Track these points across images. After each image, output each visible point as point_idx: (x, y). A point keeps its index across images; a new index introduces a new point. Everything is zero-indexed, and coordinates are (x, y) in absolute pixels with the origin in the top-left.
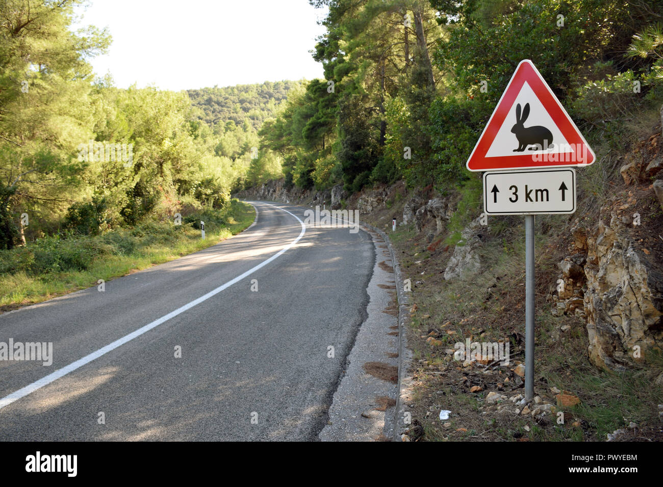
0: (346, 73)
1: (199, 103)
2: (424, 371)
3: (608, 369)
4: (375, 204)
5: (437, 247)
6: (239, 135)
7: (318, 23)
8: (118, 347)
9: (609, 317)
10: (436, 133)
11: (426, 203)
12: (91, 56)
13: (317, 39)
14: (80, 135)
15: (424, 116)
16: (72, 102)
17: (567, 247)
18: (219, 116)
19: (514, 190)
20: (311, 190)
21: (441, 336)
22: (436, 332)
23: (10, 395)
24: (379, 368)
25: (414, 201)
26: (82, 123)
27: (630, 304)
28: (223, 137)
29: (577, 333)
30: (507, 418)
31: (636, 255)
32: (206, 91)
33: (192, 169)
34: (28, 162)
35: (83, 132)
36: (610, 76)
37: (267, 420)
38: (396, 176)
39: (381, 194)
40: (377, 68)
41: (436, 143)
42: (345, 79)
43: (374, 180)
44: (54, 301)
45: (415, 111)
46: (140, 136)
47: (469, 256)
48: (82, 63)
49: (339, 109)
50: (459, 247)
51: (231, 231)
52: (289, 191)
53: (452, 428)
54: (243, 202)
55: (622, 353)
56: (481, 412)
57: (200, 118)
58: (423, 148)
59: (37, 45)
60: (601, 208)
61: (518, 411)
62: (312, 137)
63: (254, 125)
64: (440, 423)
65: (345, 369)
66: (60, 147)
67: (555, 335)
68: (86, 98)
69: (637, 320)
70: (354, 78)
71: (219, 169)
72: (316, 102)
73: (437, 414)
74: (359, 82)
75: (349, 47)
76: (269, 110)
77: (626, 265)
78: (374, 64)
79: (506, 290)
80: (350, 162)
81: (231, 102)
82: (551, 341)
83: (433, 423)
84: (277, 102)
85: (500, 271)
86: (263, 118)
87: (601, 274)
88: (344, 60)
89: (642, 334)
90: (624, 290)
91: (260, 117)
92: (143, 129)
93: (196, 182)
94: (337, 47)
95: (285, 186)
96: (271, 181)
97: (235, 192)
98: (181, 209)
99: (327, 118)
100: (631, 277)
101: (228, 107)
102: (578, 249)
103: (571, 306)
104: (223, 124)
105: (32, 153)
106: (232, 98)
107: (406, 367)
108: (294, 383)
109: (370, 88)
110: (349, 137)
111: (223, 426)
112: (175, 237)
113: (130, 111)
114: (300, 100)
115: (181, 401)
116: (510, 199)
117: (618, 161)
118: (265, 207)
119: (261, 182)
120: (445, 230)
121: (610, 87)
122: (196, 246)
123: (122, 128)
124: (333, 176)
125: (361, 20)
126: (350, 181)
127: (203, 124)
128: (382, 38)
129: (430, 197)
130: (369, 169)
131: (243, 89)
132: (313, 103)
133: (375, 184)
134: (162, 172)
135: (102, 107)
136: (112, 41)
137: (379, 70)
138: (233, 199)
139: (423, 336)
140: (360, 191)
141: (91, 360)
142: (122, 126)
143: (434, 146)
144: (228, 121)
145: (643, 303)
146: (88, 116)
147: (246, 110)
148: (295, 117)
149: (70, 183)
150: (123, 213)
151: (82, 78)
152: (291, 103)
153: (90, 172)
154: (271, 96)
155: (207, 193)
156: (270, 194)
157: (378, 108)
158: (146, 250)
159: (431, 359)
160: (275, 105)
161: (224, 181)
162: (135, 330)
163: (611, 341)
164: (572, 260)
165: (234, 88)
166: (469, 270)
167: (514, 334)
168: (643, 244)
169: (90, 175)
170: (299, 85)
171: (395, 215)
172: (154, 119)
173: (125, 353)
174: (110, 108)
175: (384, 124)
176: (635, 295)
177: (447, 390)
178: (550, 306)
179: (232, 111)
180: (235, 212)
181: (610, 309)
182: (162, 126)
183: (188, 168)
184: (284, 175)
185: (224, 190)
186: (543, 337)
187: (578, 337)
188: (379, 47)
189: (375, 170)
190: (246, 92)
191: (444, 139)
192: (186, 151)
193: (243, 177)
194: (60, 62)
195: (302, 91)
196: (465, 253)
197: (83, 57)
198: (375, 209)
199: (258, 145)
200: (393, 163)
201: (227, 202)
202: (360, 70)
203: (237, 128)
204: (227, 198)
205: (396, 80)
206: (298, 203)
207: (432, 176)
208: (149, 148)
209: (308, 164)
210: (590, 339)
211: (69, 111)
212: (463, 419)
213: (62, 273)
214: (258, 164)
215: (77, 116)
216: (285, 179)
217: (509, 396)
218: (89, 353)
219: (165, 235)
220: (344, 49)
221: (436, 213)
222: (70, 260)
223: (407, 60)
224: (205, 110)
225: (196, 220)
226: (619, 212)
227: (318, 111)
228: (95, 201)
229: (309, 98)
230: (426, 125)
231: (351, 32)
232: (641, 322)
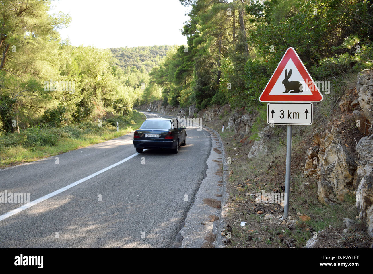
0: (200, 43)
1: (117, 56)
2: (234, 203)
3: (326, 204)
4: (213, 116)
5: (245, 141)
6: (138, 74)
7: (185, 15)
8: (75, 186)
9: (328, 178)
10: (248, 79)
11: (241, 117)
12: (60, 28)
13: (185, 23)
14: (52, 72)
15: (241, 69)
16: (48, 54)
17: (311, 142)
18: (128, 63)
19: (282, 112)
20: (178, 107)
21: (244, 187)
22: (242, 184)
23: (21, 207)
24: (211, 201)
25: (234, 115)
26: (53, 65)
27: (338, 171)
28: (129, 75)
29: (313, 187)
30: (274, 226)
31: (341, 147)
32: (121, 49)
33: (112, 93)
34: (23, 86)
35: (53, 70)
36: (337, 55)
37: (154, 224)
38: (225, 102)
39: (217, 111)
40: (217, 41)
41: (248, 85)
42: (199, 46)
43: (213, 103)
44: (38, 161)
45: (237, 67)
46: (84, 73)
47: (261, 146)
48: (55, 32)
49: (195, 63)
50: (257, 141)
51: (133, 128)
52: (165, 107)
53: (246, 230)
54: (139, 112)
55: (333, 196)
56: (261, 223)
57: (117, 64)
58: (241, 87)
59: (30, 21)
60: (328, 123)
61: (279, 223)
62: (180, 78)
63: (147, 69)
64: (241, 227)
65: (194, 201)
66: (41, 78)
67: (302, 187)
68: (56, 51)
69: (341, 180)
70: (204, 46)
71: (127, 93)
72: (182, 58)
73: (239, 223)
74: (207, 49)
75: (202, 29)
76: (156, 61)
77: (337, 152)
78: (215, 39)
79: (279, 164)
80: (200, 92)
81: (135, 56)
82: (300, 190)
83: (237, 227)
84: (160, 57)
85: (277, 154)
86: (152, 66)
87: (325, 156)
88: (199, 36)
89: (343, 187)
90: (336, 164)
91: (151, 65)
92: (85, 69)
93: (115, 100)
94: (195, 28)
95: (163, 104)
96: (155, 101)
97: (135, 106)
98: (106, 115)
99: (188, 67)
100: (339, 158)
101: (133, 59)
102: (316, 144)
103: (311, 173)
104: (129, 68)
105: (26, 80)
106: (135, 54)
107: (225, 201)
108: (167, 207)
109: (213, 52)
110: (200, 78)
111: (131, 225)
112: (102, 130)
113: (79, 60)
114: (173, 56)
115: (109, 213)
116: (280, 117)
117: (339, 100)
118: (152, 116)
119: (150, 102)
120: (250, 133)
121: (336, 61)
122: (114, 135)
123: (75, 69)
124: (190, 100)
125: (209, 14)
126: (200, 103)
127: (118, 68)
128: (221, 24)
129: (243, 114)
130: (211, 96)
131: (141, 49)
132: (180, 59)
133: (214, 105)
134: (95, 94)
135: (64, 57)
136: (71, 20)
137: (219, 42)
138: (134, 111)
139: (235, 186)
140: (205, 109)
141: (61, 192)
142: (75, 67)
143: (246, 86)
144: (132, 66)
145: (344, 171)
146: (57, 61)
147: (143, 61)
148: (171, 66)
149: (46, 98)
150: (73, 116)
151: (54, 40)
152: (168, 58)
153: (56, 92)
154: (157, 53)
155: (120, 106)
156: (154, 109)
157: (217, 63)
158: (86, 136)
159: (238, 197)
160: (159, 58)
161: (129, 100)
162: (83, 178)
163: (328, 190)
164: (312, 149)
165: (136, 48)
166: (261, 153)
167: (282, 186)
168: (346, 142)
169: (56, 94)
170: (173, 48)
171: (224, 123)
172: (92, 64)
173: (79, 189)
174: (69, 57)
175: (220, 72)
176: (340, 167)
177: (245, 212)
178: (301, 172)
179: (135, 61)
180: (135, 118)
181: (328, 174)
182: (97, 68)
183: (110, 92)
184: (163, 98)
185: (129, 105)
186: (296, 188)
187: (313, 188)
188: (219, 29)
189: (214, 98)
190: (143, 51)
191: (252, 82)
192: (109, 83)
193: (139, 98)
194: (42, 31)
195: (175, 52)
196: (260, 145)
197: (55, 28)
198: (213, 119)
199: (149, 81)
200: (224, 94)
201: (131, 112)
202: (207, 42)
203: (137, 71)
204: (131, 110)
205: (228, 47)
206: (170, 114)
207: (245, 102)
208: (89, 80)
209: (176, 93)
210: (319, 189)
211: (46, 58)
212: (252, 226)
213: (42, 147)
214: (148, 91)
215: (51, 61)
216: (163, 100)
217: (276, 216)
218: (60, 188)
219: (97, 129)
220: (199, 30)
221: (246, 123)
222: (46, 140)
223: (234, 37)
224: (120, 60)
225: (114, 121)
226: (336, 125)
227: (183, 63)
228: (59, 108)
229: (179, 56)
230: (243, 74)
231: (203, 21)
232: (343, 181)
